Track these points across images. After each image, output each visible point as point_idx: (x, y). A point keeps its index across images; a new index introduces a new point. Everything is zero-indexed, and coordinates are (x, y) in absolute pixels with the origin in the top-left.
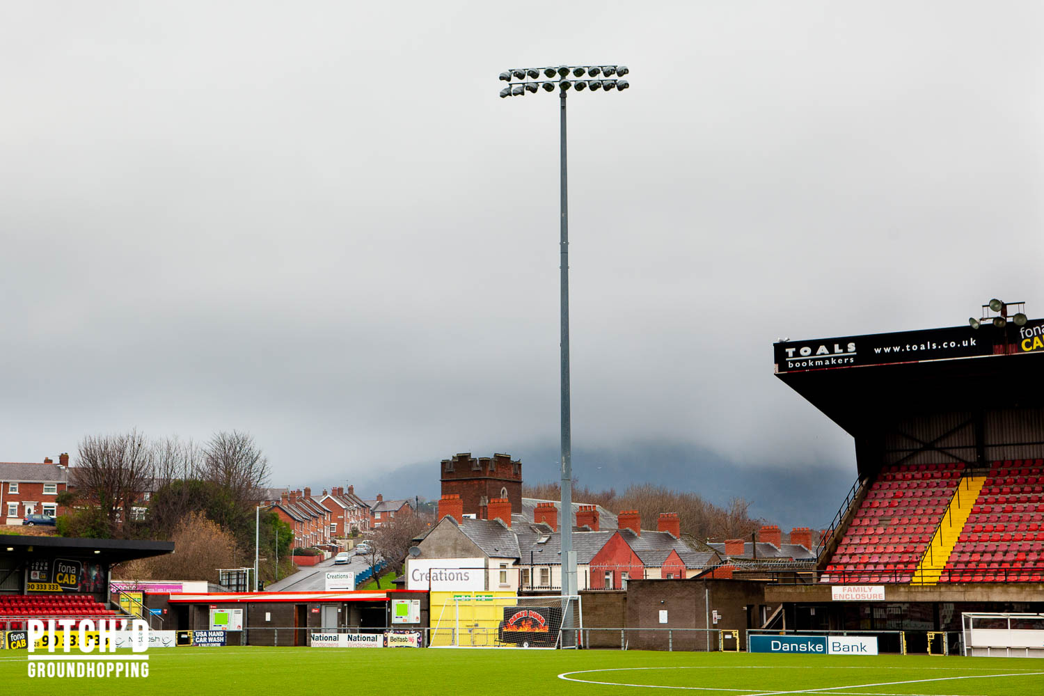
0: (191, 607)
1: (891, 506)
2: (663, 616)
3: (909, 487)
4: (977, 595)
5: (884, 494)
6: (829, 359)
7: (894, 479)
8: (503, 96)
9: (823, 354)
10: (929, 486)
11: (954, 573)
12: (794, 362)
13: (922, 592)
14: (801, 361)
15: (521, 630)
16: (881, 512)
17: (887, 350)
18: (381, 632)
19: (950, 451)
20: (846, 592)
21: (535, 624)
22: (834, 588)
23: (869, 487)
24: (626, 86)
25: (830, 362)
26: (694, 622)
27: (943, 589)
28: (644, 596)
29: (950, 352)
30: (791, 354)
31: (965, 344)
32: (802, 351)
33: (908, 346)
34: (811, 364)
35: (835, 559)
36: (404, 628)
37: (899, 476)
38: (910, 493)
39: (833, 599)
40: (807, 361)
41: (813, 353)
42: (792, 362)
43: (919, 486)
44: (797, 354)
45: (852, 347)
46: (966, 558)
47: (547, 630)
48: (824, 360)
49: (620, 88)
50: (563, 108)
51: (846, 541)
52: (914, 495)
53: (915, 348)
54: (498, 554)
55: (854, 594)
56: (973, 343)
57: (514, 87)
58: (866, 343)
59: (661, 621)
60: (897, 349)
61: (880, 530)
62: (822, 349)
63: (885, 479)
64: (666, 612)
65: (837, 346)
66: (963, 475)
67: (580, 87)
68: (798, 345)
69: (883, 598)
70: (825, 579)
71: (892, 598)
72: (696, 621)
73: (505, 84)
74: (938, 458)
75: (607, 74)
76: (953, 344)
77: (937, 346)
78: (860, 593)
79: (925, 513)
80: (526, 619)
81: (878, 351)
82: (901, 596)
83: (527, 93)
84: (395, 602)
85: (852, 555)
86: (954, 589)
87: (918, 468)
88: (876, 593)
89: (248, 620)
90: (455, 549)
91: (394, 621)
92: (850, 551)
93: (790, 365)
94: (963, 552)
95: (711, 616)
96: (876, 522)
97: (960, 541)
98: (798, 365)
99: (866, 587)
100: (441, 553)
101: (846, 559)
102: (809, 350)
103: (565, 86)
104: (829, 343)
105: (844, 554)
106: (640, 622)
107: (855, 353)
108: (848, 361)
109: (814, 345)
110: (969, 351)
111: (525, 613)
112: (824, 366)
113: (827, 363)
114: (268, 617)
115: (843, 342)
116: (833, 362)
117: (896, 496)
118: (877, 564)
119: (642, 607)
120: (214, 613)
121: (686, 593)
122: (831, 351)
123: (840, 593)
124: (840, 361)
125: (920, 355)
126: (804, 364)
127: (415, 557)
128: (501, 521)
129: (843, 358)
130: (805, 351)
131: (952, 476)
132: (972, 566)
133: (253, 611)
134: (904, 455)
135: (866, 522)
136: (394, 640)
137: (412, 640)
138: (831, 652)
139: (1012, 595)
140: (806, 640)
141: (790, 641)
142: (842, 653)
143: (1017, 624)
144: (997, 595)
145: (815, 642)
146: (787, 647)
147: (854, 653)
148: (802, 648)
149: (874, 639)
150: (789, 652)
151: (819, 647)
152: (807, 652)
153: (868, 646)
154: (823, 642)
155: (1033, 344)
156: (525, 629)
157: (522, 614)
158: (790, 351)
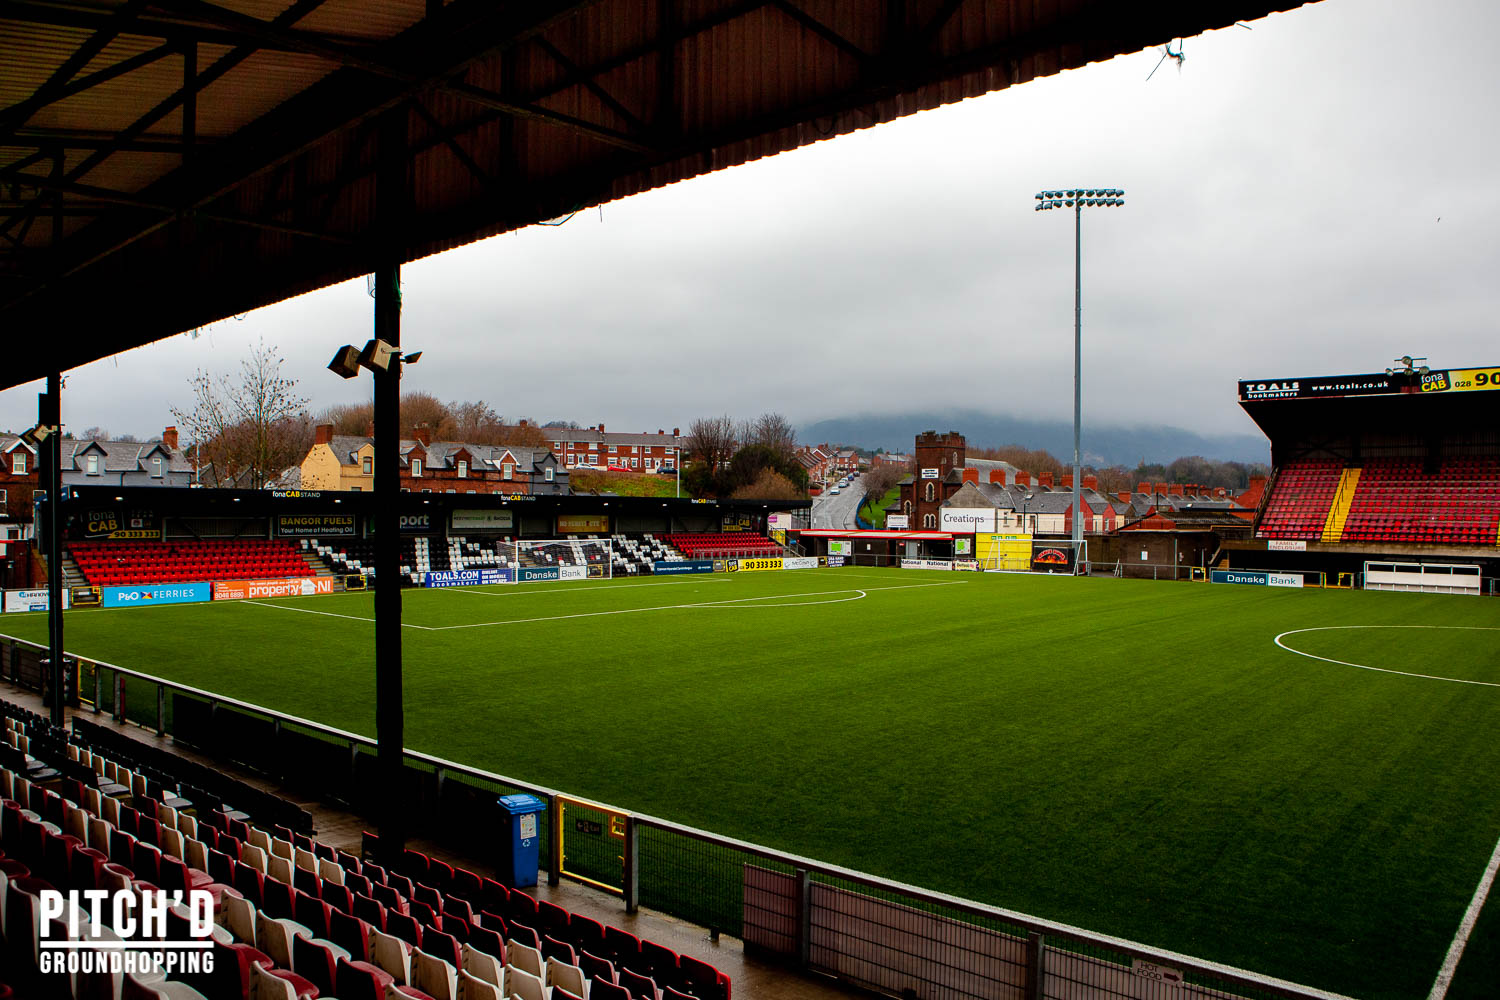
0: (815, 540)
1: (1296, 486)
2: (1145, 556)
4: (1373, 549)
5: (1290, 479)
6: (1279, 393)
7: (1295, 468)
8: (1037, 210)
9: (1274, 389)
10: (1321, 474)
11: (1351, 534)
12: (1253, 394)
13: (1330, 546)
14: (1258, 394)
15: (1047, 562)
16: (1290, 491)
17: (1322, 388)
18: (950, 560)
19: (1335, 451)
20: (1279, 545)
21: (1057, 558)
22: (1270, 542)
23: (1279, 473)
24: (1122, 203)
25: (1280, 395)
26: (1166, 561)
27: (1348, 545)
29: (1368, 391)
30: (1250, 389)
31: (1380, 385)
32: (1259, 387)
33: (1336, 386)
34: (1265, 396)
35: (1265, 521)
36: (963, 557)
37: (1299, 466)
38: (1309, 478)
39: (1269, 549)
40: (1262, 394)
41: (1267, 389)
42: (1251, 394)
43: (1314, 474)
45: (1296, 385)
46: (1358, 524)
47: (1066, 563)
48: (1275, 393)
49: (1118, 205)
50: (1078, 218)
51: (1269, 509)
52: (1311, 480)
53: (1342, 387)
54: (1003, 505)
55: (1284, 546)
56: (1386, 385)
57: (1045, 204)
58: (1306, 384)
59: (1143, 559)
60: (1329, 388)
61: (1293, 503)
62: (1274, 386)
63: (1289, 468)
64: (1147, 553)
65: (1284, 384)
66: (1345, 467)
67: (1090, 204)
68: (1256, 383)
69: (1305, 550)
70: (1259, 535)
71: (1311, 550)
72: (1168, 560)
73: (1039, 202)
74: (1324, 455)
75: (1099, 195)
76: (1371, 386)
77: (1359, 386)
78: (1289, 546)
79: (1322, 492)
80: (1051, 555)
81: (1315, 388)
82: (1317, 549)
83: (1054, 208)
84: (957, 540)
85: (1275, 519)
87: (1311, 461)
88: (1301, 546)
89: (855, 549)
90: (974, 502)
91: (957, 553)
92: (1274, 516)
93: (1250, 396)
94: (1355, 520)
95: (1178, 556)
96: (1288, 497)
97: (1350, 511)
98: (1255, 396)
99: (1293, 542)
100: (964, 504)
101: (1271, 522)
102: (1264, 387)
103: (1081, 203)
104: (1279, 383)
105: (1269, 519)
106: (1128, 559)
107: (1298, 390)
108: (1293, 395)
109: (1268, 383)
110: (1383, 390)
112: (1275, 397)
113: (1277, 395)
114: (869, 547)
115: (1290, 382)
116: (1282, 395)
117: (1298, 480)
118: (1294, 526)
119: (1129, 549)
120: (831, 543)
121: (1161, 542)
122: (1281, 387)
123: (1273, 545)
124: (1287, 395)
125: (1346, 392)
126: (1260, 396)
127: (946, 507)
128: (999, 483)
129: (1289, 392)
130: (1262, 388)
131: (1337, 468)
132: (1363, 530)
133: (858, 544)
134: (1300, 452)
135: (1281, 497)
136: (959, 565)
137: (972, 566)
138: (1270, 584)
139: (1398, 550)
140: (1252, 576)
141: (1240, 576)
142: (1277, 585)
143: (1400, 569)
144: (1387, 550)
145: (1259, 577)
146: (1238, 579)
147: (1287, 585)
148: (1250, 580)
149: (1302, 576)
150: (1240, 583)
151: (1262, 580)
152: (1253, 583)
153: (1297, 581)
154: (1264, 577)
155: (1430, 387)
156: (1050, 561)
157: (1048, 552)
158: (1250, 387)
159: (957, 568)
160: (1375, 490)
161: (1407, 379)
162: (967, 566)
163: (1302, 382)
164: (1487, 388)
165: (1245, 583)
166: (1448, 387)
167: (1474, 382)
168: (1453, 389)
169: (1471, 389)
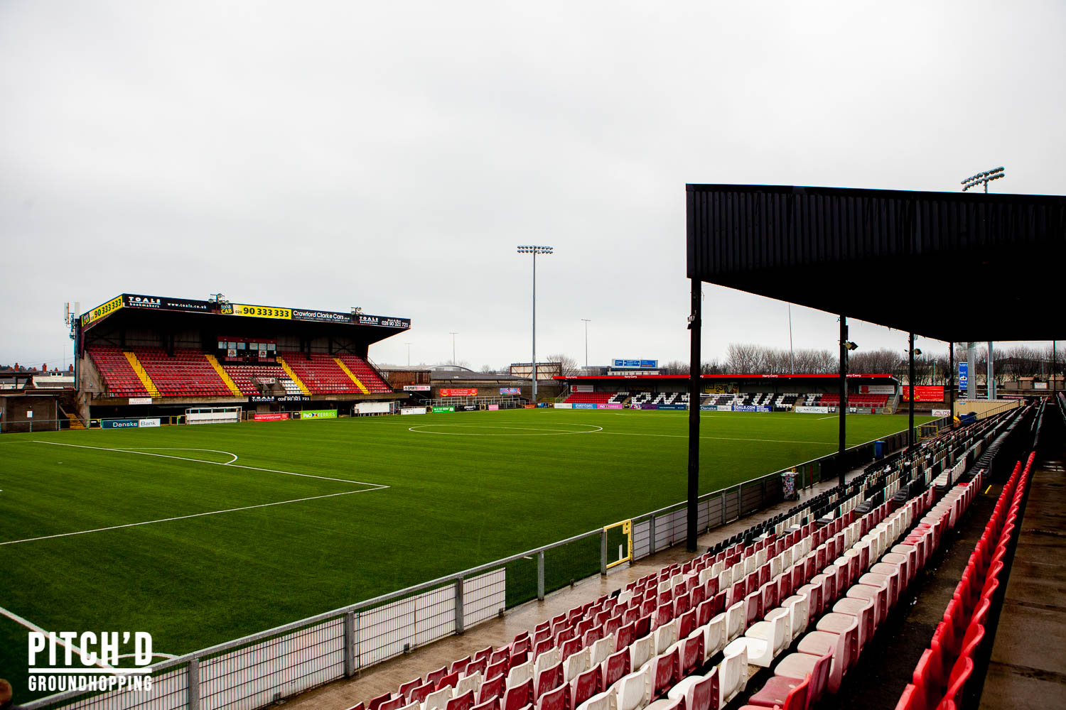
1: (104, 363)
2: (30, 415)
3: (108, 355)
4: (188, 401)
7: (93, 351)
9: (146, 302)
10: (113, 355)
11: (165, 393)
16: (104, 366)
17: (173, 305)
20: (135, 401)
22: (128, 400)
23: (88, 354)
26: (49, 417)
27: (170, 399)
28: (18, 404)
29: (197, 310)
30: (131, 300)
31: (202, 307)
32: (137, 299)
33: (181, 305)
37: (94, 349)
38: (107, 357)
39: (129, 404)
41: (142, 301)
44: (134, 300)
45: (158, 301)
46: (163, 387)
52: (110, 359)
53: (184, 306)
55: (139, 402)
56: (205, 308)
58: (165, 301)
59: (28, 417)
60: (177, 305)
61: (113, 374)
62: (146, 300)
63: (89, 350)
64: (31, 412)
65: (152, 300)
66: (123, 351)
68: (135, 296)
70: (112, 395)
71: (156, 403)
76: (198, 307)
77: (192, 306)
78: (141, 401)
79: (124, 367)
81: (169, 304)
87: (98, 346)
92: (110, 383)
94: (159, 384)
95: (57, 413)
96: (106, 370)
97: (151, 379)
99: (143, 399)
101: (111, 387)
102: (140, 299)
104: (149, 298)
105: (109, 385)
106: (17, 418)
107: (160, 304)
109: (142, 297)
110: (204, 310)
115: (155, 299)
117: (102, 359)
118: (130, 389)
119: (16, 410)
121: (44, 402)
122: (150, 301)
123: (132, 401)
125: (186, 309)
130: (138, 299)
131: (118, 351)
132: (171, 390)
135: (102, 370)
138: (140, 426)
139: (200, 401)
140: (129, 422)
141: (122, 423)
142: (145, 426)
143: (202, 411)
144: (195, 401)
145: (133, 422)
146: (120, 425)
147: (151, 426)
148: (128, 425)
149: (159, 420)
150: (122, 427)
151: (135, 424)
152: (130, 427)
153: (156, 422)
154: (137, 422)
155: (225, 311)
158: (131, 298)
160: (153, 366)
161: (216, 306)
163: (161, 299)
164: (249, 315)
165: (124, 427)
166: (233, 313)
167: (243, 312)
168: (235, 314)
169: (243, 315)
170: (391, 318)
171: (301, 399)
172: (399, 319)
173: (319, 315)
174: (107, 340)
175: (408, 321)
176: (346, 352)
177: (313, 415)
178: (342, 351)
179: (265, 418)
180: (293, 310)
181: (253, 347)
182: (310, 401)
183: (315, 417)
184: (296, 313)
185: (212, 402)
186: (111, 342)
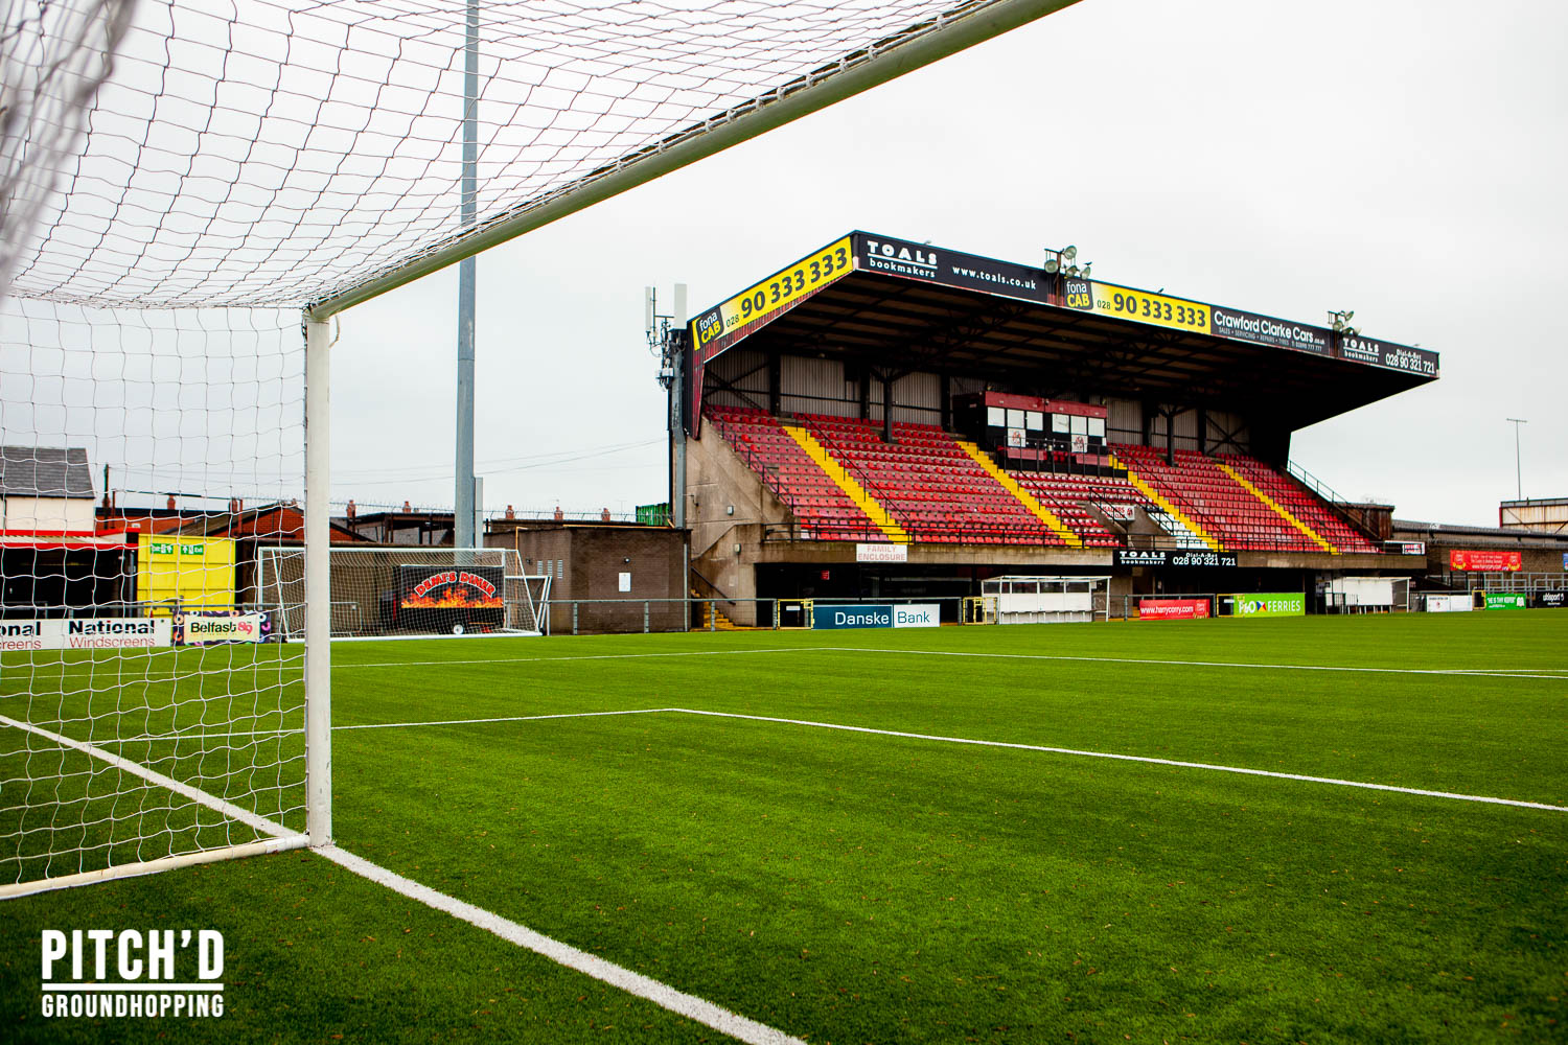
6: (911, 266)
9: (905, 259)
12: (876, 260)
13: (939, 553)
14: (883, 261)
15: (443, 605)
17: (965, 272)
19: (746, 395)
20: (870, 552)
21: (474, 594)
22: (858, 546)
25: (912, 270)
26: (667, 590)
28: (597, 551)
30: (873, 250)
31: (1027, 285)
32: (884, 249)
33: (982, 273)
34: (894, 267)
38: (755, 438)
39: (858, 560)
40: (889, 262)
41: (896, 255)
42: (874, 259)
44: (879, 251)
45: (933, 259)
47: (499, 604)
48: (907, 266)
52: (761, 441)
53: (987, 277)
55: (878, 553)
56: (1034, 286)
58: (948, 258)
59: (621, 589)
62: (905, 253)
64: (628, 575)
65: (919, 253)
66: (779, 423)
68: (882, 240)
69: (905, 559)
70: (804, 534)
72: (670, 588)
76: (1018, 284)
77: (1006, 280)
78: (884, 553)
79: (800, 463)
80: (454, 587)
81: (956, 270)
86: (966, 550)
88: (899, 553)
93: (872, 263)
97: (872, 496)
98: (878, 264)
99: (890, 547)
102: (891, 250)
104: (913, 248)
106: (591, 591)
107: (936, 268)
108: (929, 274)
109: (898, 245)
110: (1029, 294)
111: (452, 577)
112: (906, 274)
113: (910, 270)
115: (926, 250)
116: (916, 271)
117: (744, 440)
119: (594, 567)
121: (657, 548)
122: (914, 257)
123: (863, 553)
124: (921, 272)
125: (991, 287)
126: (887, 265)
130: (889, 252)
131: (770, 423)
136: (196, 628)
137: (246, 628)
138: (897, 625)
140: (870, 612)
141: (855, 612)
142: (907, 625)
145: (881, 612)
146: (852, 620)
147: (919, 624)
148: (869, 620)
149: (937, 607)
150: (855, 626)
151: (885, 619)
152: (873, 626)
153: (930, 615)
154: (889, 612)
155: (1075, 301)
156: (453, 604)
157: (446, 578)
158: (873, 245)
159: (189, 637)
161: (1057, 282)
162: (226, 628)
163: (938, 252)
164: (1124, 315)
165: (861, 626)
166: (1091, 306)
167: (1114, 305)
168: (1096, 311)
169: (1111, 313)
170: (1404, 348)
171: (1220, 561)
172: (1419, 351)
173: (1266, 327)
174: (738, 393)
175: (1434, 357)
176: (1232, 451)
177: (1258, 606)
178: (1223, 449)
179: (1161, 611)
180: (1214, 308)
181: (1059, 424)
182: (1235, 567)
183: (1262, 613)
184: (1220, 318)
185: (1037, 561)
186: (748, 401)
